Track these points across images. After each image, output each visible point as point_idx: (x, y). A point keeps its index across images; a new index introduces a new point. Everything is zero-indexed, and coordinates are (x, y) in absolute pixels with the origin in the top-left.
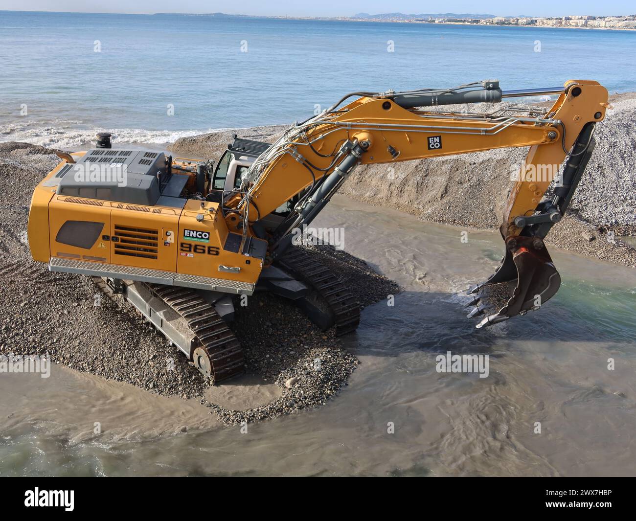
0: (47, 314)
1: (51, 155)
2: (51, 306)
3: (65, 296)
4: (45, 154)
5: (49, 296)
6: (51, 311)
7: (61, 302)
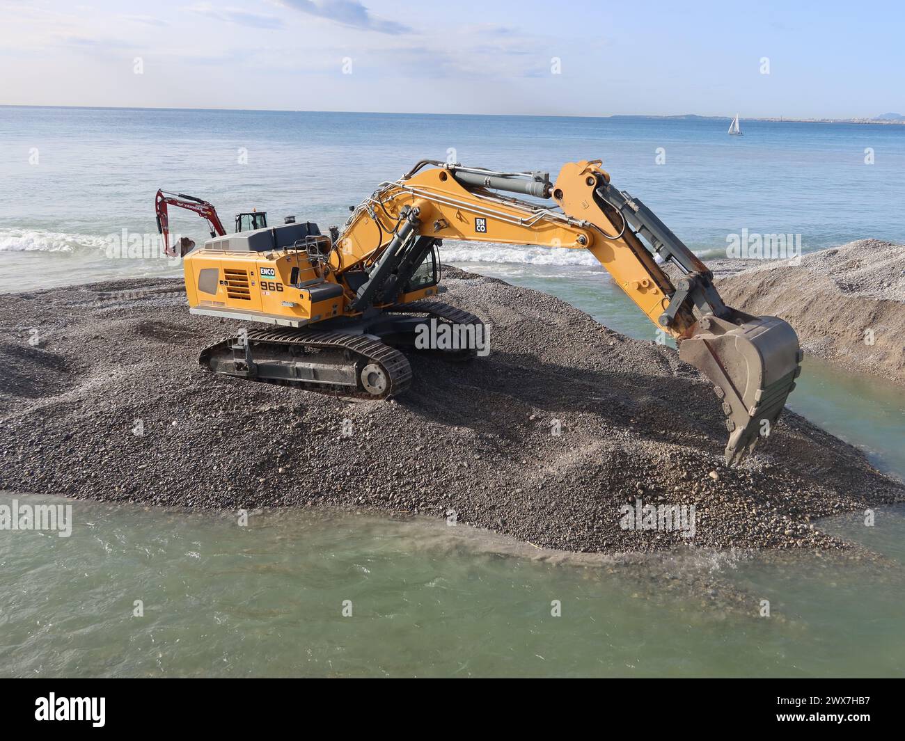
0: (444, 464)
1: (469, 280)
2: (449, 455)
3: (465, 445)
4: (463, 278)
5: (448, 442)
6: (448, 460)
7: (460, 452)
